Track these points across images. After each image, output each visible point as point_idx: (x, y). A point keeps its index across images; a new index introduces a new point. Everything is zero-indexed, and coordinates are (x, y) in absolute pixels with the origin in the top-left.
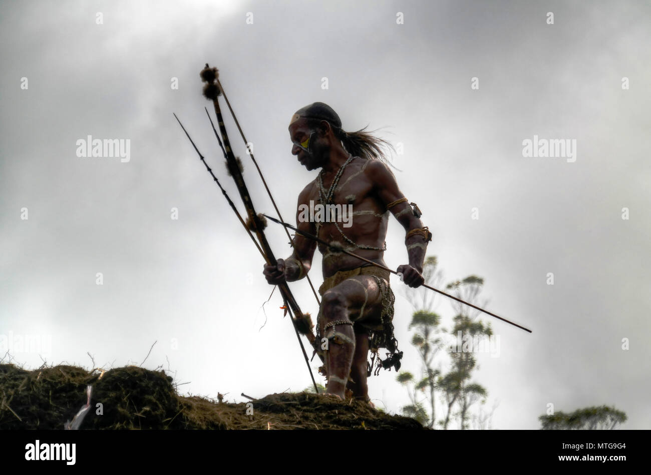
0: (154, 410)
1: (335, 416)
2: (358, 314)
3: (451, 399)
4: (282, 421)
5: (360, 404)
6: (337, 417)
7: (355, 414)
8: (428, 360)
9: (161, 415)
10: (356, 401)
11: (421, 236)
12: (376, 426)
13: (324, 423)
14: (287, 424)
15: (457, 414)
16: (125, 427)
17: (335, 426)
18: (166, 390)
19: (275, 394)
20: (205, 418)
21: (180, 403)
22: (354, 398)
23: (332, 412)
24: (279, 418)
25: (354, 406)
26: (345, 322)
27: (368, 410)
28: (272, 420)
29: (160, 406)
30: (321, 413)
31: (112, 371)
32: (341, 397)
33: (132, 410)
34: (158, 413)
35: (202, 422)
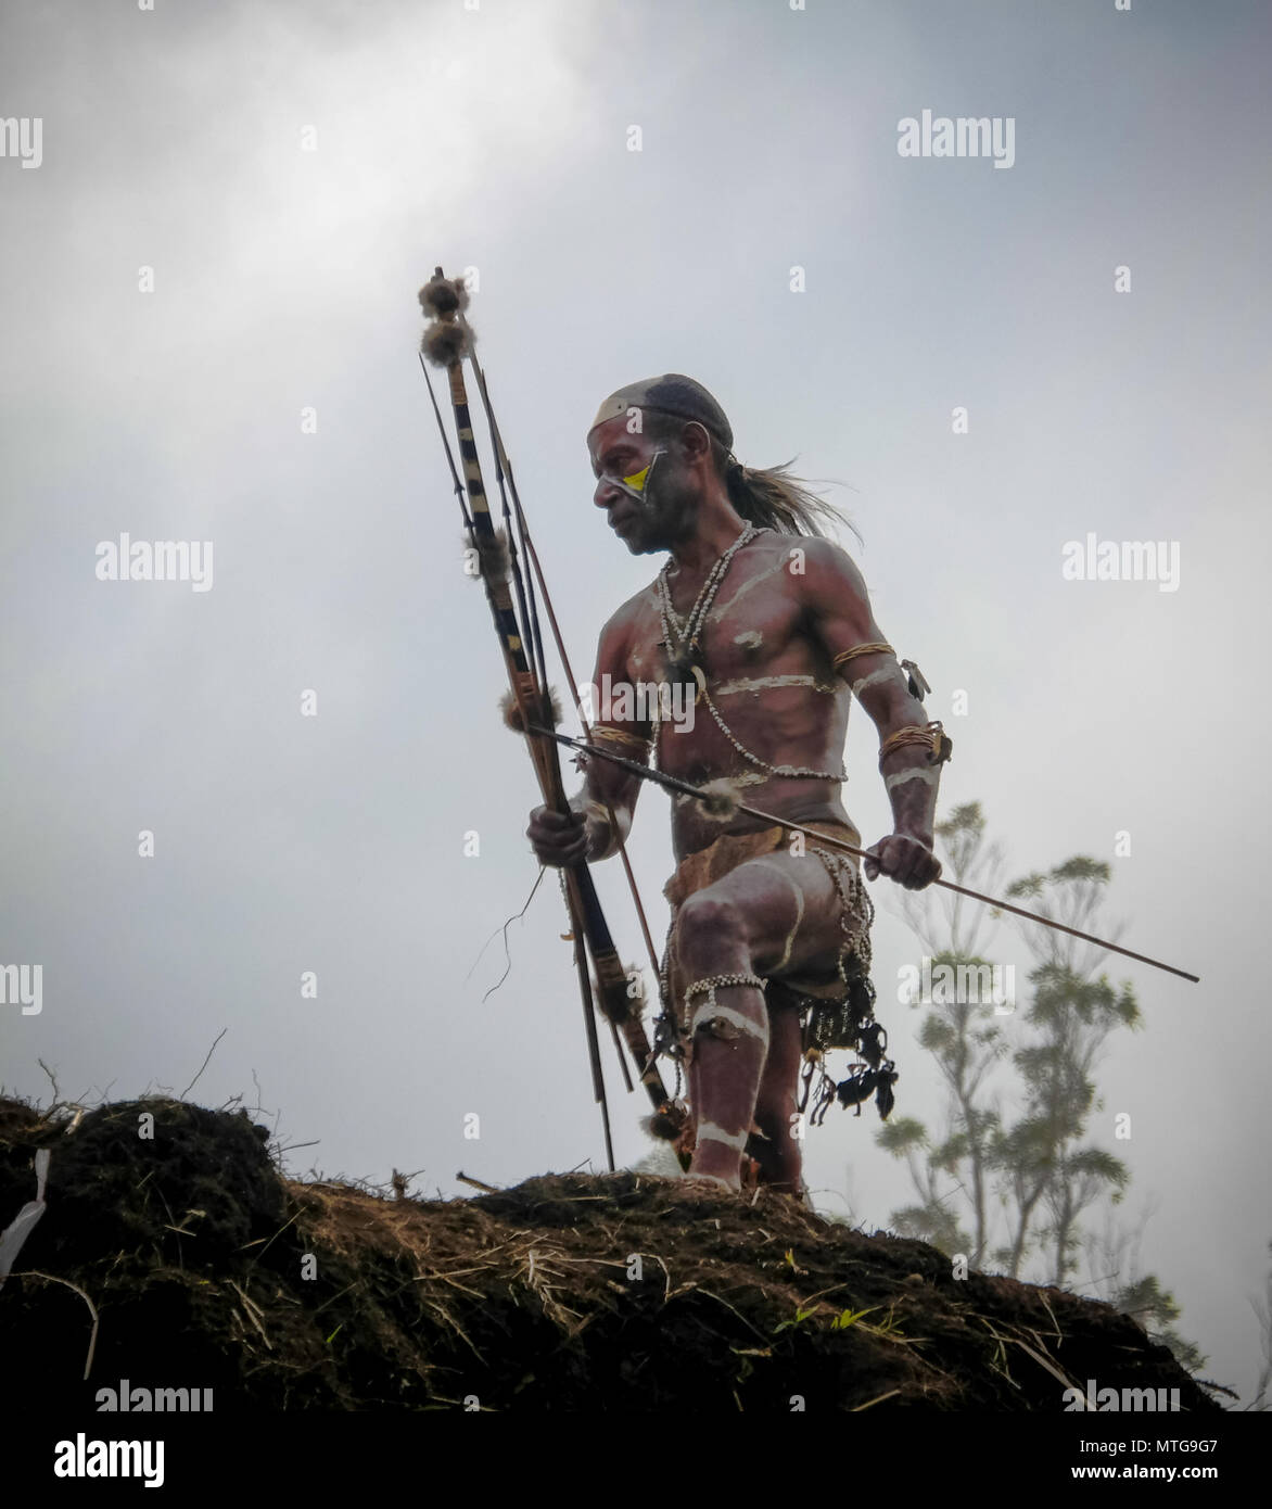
0: (220, 1216)
1: (715, 1236)
2: (779, 956)
3: (1030, 1190)
4: (569, 1249)
5: (782, 1203)
6: (719, 1240)
7: (766, 1229)
8: (966, 1086)
9: (239, 1231)
10: (771, 1195)
11: (924, 748)
12: (821, 1262)
13: (683, 1254)
14: (582, 1257)
15: (1045, 1232)
16: (140, 1262)
17: (713, 1261)
18: (251, 1163)
19: (550, 1175)
20: (358, 1239)
21: (290, 1198)
22: (765, 1187)
23: (704, 1225)
24: (559, 1238)
25: (764, 1209)
26: (742, 981)
27: (804, 1221)
28: (541, 1246)
29: (236, 1206)
30: (675, 1225)
31: (104, 1111)
32: (730, 1185)
33: (158, 1218)
34: (227, 1224)
35: (349, 1251)
